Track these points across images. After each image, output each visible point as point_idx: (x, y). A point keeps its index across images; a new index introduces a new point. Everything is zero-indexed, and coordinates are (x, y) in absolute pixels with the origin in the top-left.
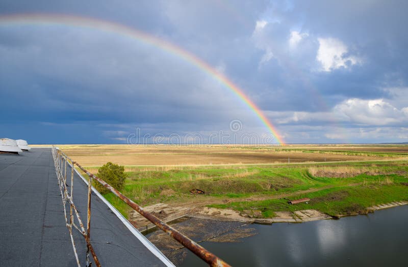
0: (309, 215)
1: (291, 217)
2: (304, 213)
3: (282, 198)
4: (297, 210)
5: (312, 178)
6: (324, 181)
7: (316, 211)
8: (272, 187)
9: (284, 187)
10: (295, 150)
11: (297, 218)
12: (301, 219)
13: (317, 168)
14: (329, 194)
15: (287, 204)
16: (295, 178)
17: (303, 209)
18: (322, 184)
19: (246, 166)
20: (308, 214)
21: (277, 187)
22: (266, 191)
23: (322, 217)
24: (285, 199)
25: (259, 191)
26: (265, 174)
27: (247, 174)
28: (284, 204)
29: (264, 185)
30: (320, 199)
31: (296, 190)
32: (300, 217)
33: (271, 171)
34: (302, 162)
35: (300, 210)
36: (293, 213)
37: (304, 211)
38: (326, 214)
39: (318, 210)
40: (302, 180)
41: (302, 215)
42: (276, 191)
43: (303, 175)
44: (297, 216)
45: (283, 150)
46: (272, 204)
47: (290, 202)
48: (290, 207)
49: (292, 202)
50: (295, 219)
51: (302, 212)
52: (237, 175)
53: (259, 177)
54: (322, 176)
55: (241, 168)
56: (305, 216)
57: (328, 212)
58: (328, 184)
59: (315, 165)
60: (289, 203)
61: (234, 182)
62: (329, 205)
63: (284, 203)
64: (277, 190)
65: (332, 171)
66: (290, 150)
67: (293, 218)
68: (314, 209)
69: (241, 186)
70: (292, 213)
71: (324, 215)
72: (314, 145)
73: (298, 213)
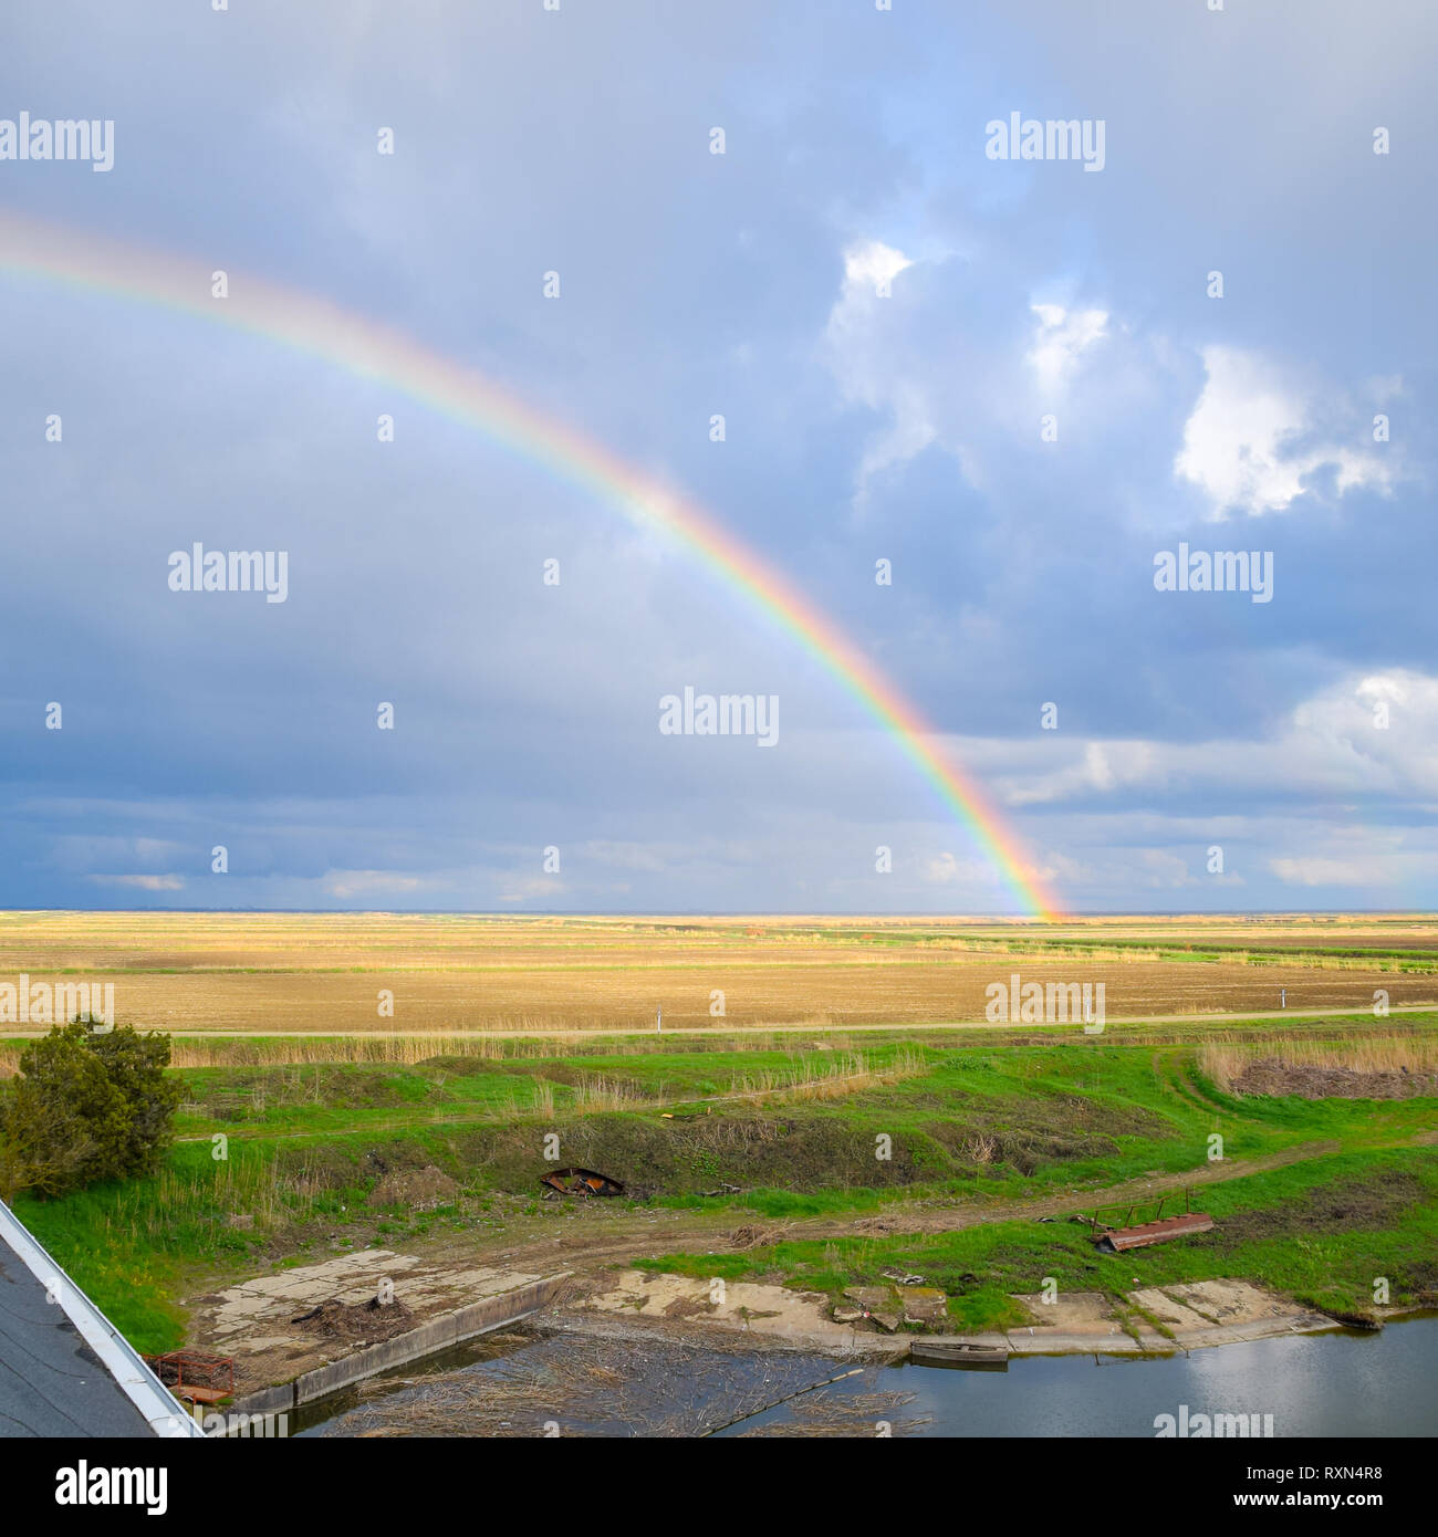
0: (1213, 1312)
1: (1115, 1327)
2: (1181, 1301)
3: (1054, 1214)
4: (1142, 1286)
5: (1219, 1101)
6: (1287, 1119)
7: (1247, 1290)
8: (998, 1154)
9: (1067, 1153)
10: (1120, 945)
11: (1144, 1328)
12: (1168, 1335)
13: (1245, 1048)
14: (1316, 1192)
15: (1089, 1250)
16: (1125, 1101)
17: (1180, 1279)
18: (1279, 1135)
19: (853, 1036)
20: (1205, 1308)
21: (1030, 1155)
22: (971, 1176)
23: (1283, 1323)
24: (1073, 1220)
25: (931, 1177)
26: (963, 1081)
27: (862, 1078)
28: (1072, 1251)
29: (959, 1141)
30: (1267, 1219)
31: (1138, 1173)
32: (1160, 1325)
33: (994, 1062)
34: (1159, 1011)
35: (1159, 1283)
36: (1125, 1302)
37: (1182, 1289)
38: (1309, 1303)
39: (1258, 1283)
40: (1167, 1113)
41: (1173, 1309)
42: (1021, 1177)
43: (1168, 1088)
44: (1146, 1316)
45: (1054, 944)
46: (1002, 1250)
47: (1107, 1241)
48: (1107, 1263)
49: (1117, 1241)
50: (1134, 1336)
51: (1173, 1298)
52: (807, 1088)
53: (926, 1098)
54: (1272, 1091)
55: (822, 1046)
56: (1188, 1318)
57: (1316, 1295)
58: (1310, 1133)
59: (1231, 1028)
60: (1097, 1245)
61: (792, 1127)
62: (1318, 1251)
63: (1071, 1244)
64: (1027, 1169)
65: (1326, 1066)
66: (1088, 945)
67: (1126, 1332)
68: (1241, 1278)
69: (830, 1153)
70: (1114, 1300)
71: (1295, 1309)
72: (1218, 919)
73: (1152, 1300)
